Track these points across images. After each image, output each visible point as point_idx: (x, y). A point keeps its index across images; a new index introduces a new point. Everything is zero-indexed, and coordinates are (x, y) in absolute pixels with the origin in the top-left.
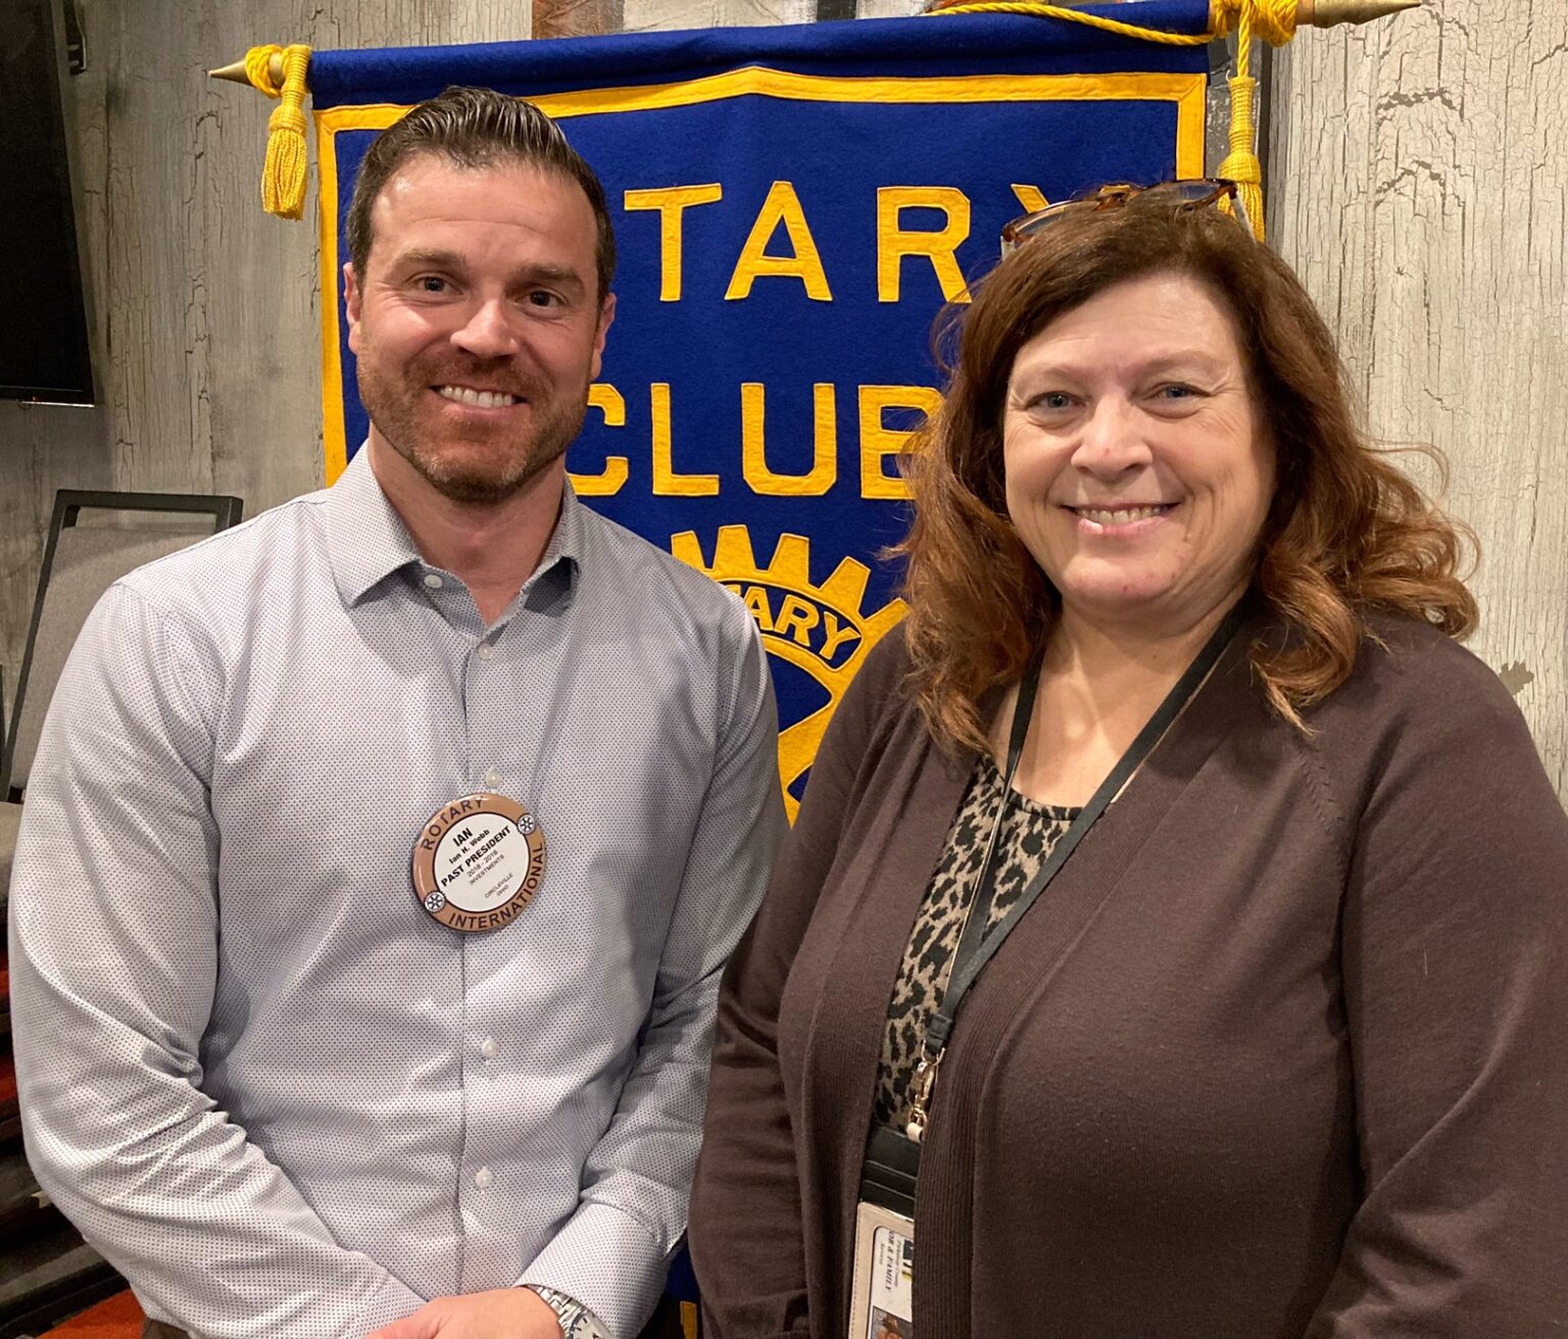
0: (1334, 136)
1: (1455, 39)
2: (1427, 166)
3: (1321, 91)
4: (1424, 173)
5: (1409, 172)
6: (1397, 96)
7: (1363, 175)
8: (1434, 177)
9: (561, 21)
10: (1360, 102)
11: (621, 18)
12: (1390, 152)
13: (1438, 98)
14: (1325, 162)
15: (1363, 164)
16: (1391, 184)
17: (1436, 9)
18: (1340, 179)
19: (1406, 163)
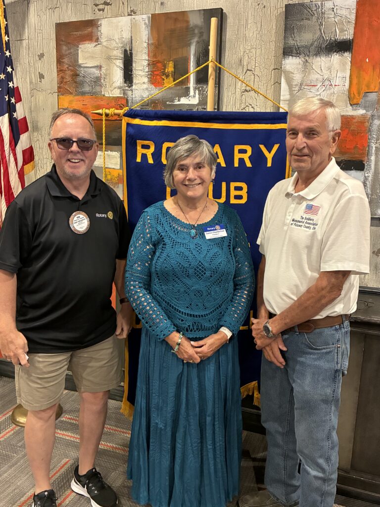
0: (233, 98)
1: (257, 79)
2: (251, 105)
3: (231, 88)
4: (250, 106)
5: (247, 106)
6: (245, 90)
7: (239, 106)
8: (252, 107)
9: (64, 60)
10: (238, 90)
11: (78, 61)
12: (244, 102)
13: (253, 91)
14: (231, 103)
15: (239, 103)
16: (244, 108)
17: (254, 72)
18: (234, 106)
19: (247, 104)
